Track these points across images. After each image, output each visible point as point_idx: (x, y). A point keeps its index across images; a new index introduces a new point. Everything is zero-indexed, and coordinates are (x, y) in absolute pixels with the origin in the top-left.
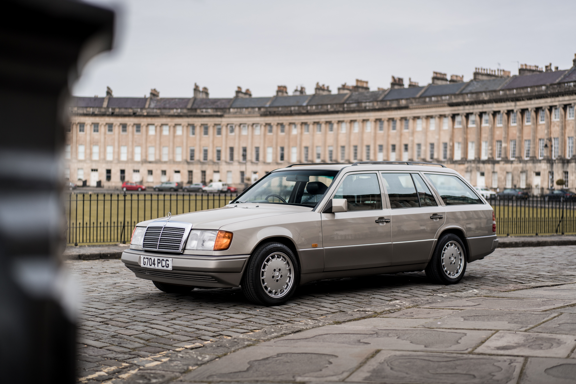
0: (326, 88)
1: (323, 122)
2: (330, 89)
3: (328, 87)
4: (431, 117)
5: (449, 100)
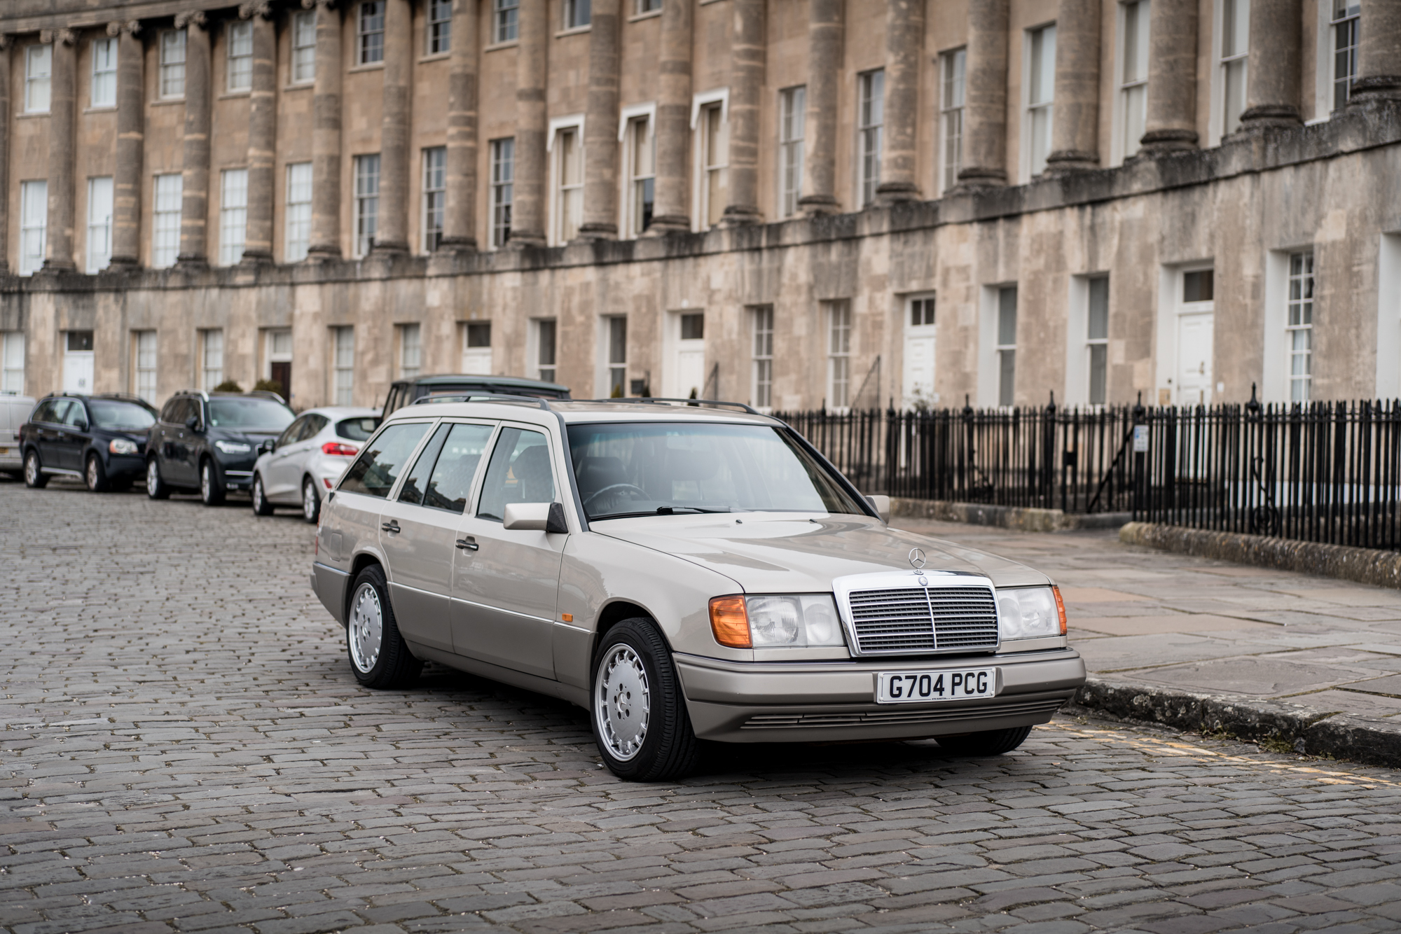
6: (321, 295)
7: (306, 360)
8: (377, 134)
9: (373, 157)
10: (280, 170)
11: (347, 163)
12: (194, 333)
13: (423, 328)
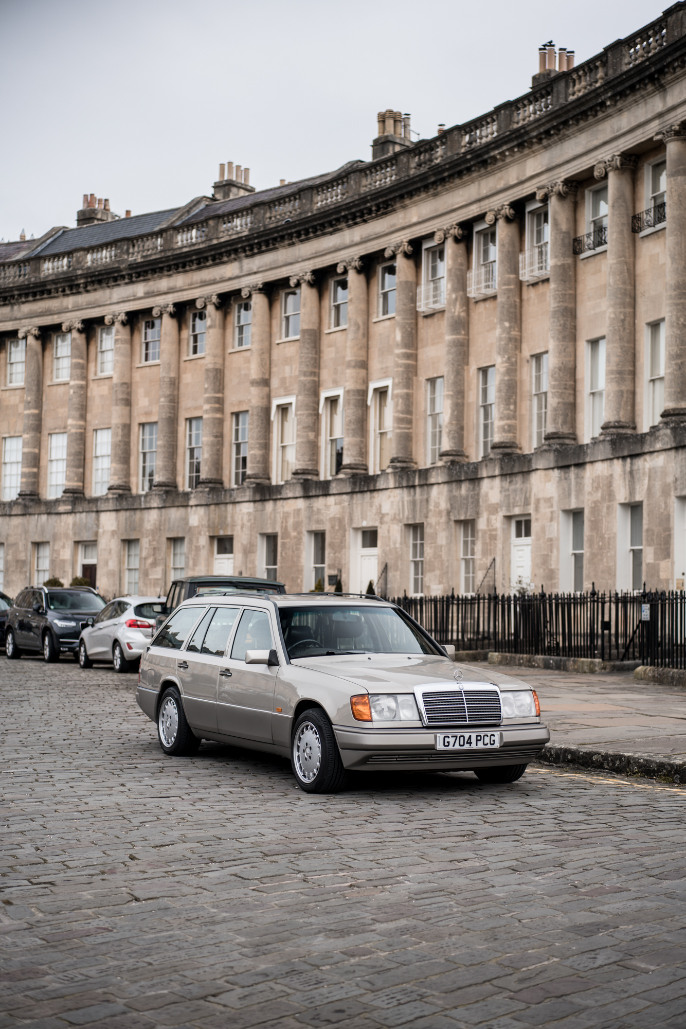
6: (117, 519)
7: (107, 563)
8: (155, 409)
9: (152, 424)
10: (89, 434)
11: (135, 428)
12: (30, 545)
13: (186, 540)
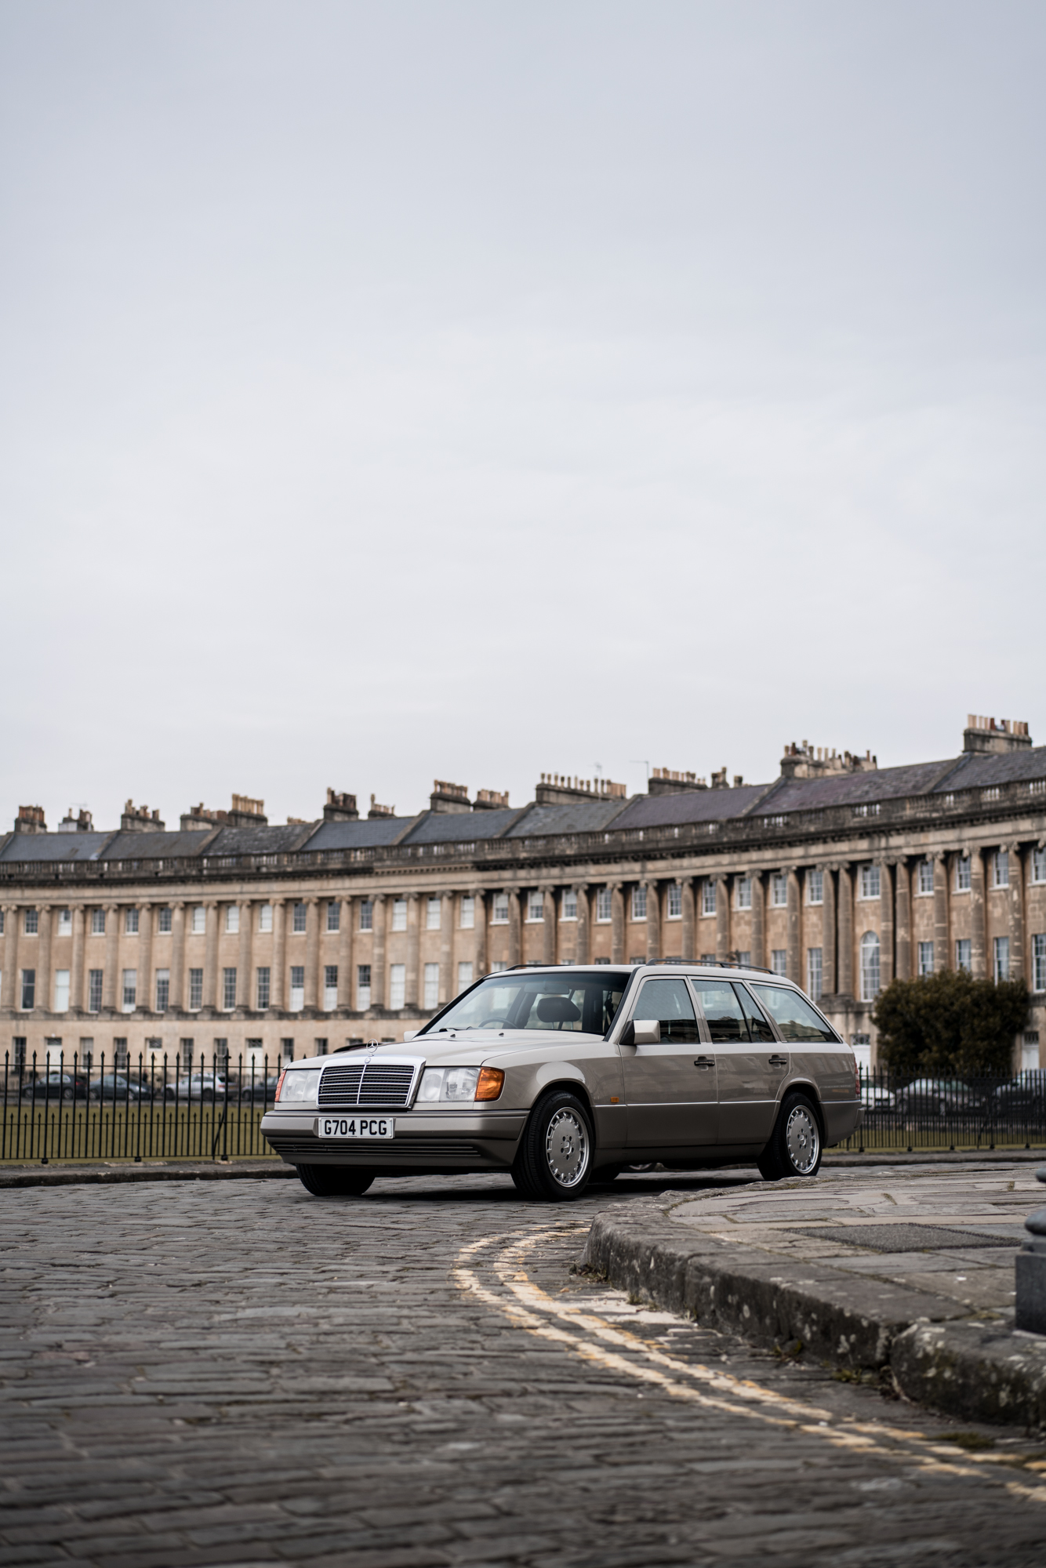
0: (151, 816)
1: (143, 905)
2: (161, 818)
3: (155, 813)
4: (431, 896)
5: (475, 854)
